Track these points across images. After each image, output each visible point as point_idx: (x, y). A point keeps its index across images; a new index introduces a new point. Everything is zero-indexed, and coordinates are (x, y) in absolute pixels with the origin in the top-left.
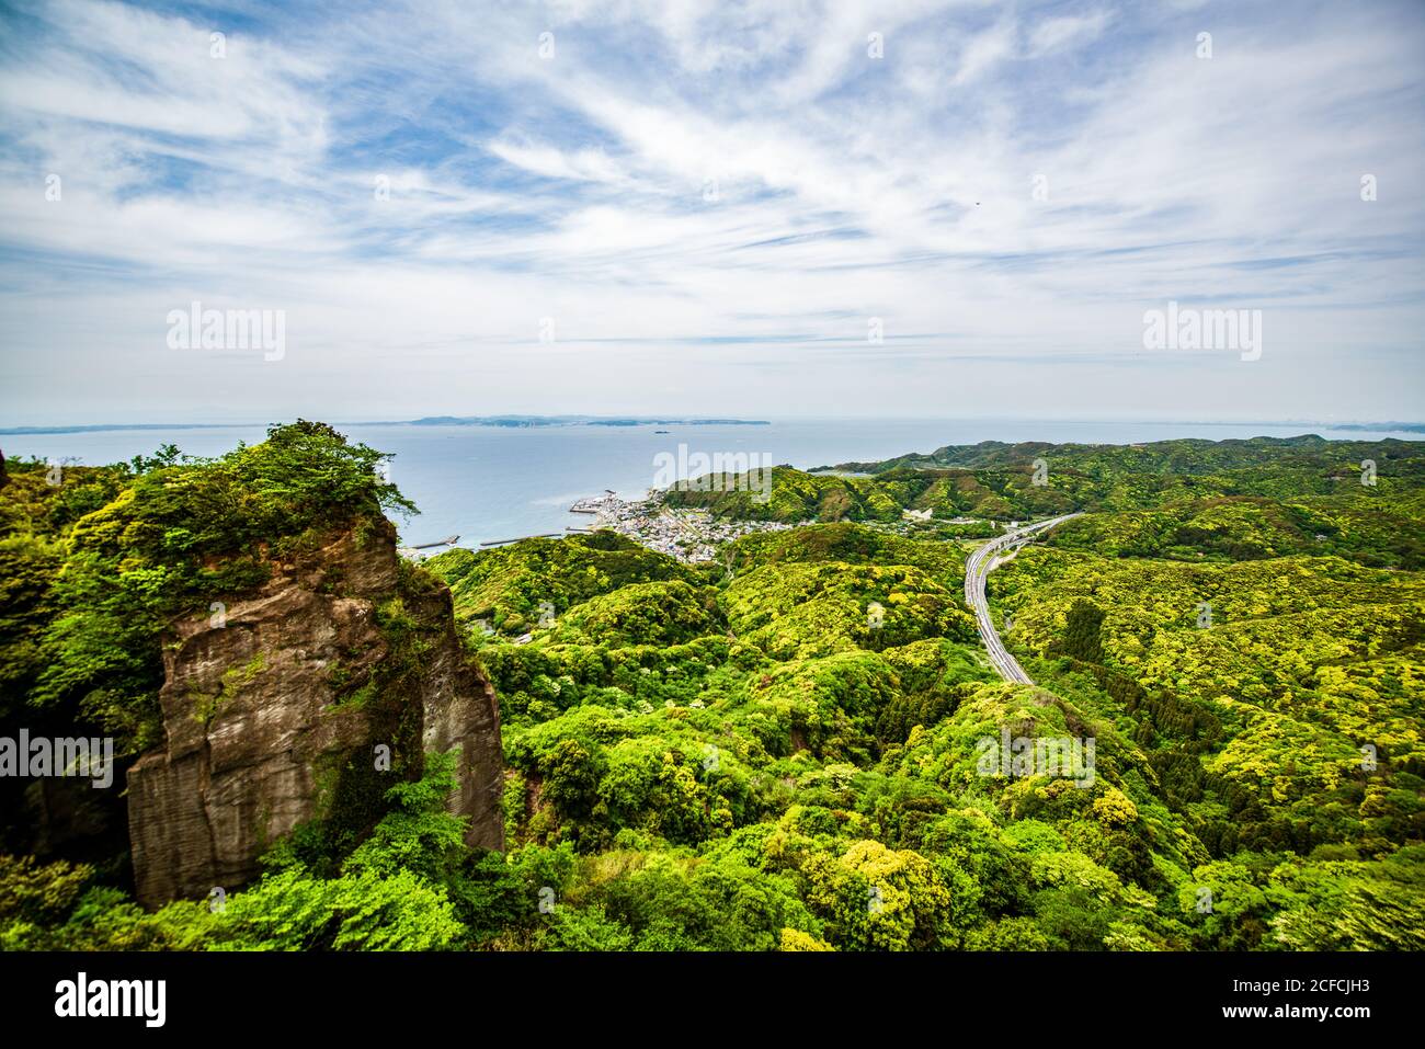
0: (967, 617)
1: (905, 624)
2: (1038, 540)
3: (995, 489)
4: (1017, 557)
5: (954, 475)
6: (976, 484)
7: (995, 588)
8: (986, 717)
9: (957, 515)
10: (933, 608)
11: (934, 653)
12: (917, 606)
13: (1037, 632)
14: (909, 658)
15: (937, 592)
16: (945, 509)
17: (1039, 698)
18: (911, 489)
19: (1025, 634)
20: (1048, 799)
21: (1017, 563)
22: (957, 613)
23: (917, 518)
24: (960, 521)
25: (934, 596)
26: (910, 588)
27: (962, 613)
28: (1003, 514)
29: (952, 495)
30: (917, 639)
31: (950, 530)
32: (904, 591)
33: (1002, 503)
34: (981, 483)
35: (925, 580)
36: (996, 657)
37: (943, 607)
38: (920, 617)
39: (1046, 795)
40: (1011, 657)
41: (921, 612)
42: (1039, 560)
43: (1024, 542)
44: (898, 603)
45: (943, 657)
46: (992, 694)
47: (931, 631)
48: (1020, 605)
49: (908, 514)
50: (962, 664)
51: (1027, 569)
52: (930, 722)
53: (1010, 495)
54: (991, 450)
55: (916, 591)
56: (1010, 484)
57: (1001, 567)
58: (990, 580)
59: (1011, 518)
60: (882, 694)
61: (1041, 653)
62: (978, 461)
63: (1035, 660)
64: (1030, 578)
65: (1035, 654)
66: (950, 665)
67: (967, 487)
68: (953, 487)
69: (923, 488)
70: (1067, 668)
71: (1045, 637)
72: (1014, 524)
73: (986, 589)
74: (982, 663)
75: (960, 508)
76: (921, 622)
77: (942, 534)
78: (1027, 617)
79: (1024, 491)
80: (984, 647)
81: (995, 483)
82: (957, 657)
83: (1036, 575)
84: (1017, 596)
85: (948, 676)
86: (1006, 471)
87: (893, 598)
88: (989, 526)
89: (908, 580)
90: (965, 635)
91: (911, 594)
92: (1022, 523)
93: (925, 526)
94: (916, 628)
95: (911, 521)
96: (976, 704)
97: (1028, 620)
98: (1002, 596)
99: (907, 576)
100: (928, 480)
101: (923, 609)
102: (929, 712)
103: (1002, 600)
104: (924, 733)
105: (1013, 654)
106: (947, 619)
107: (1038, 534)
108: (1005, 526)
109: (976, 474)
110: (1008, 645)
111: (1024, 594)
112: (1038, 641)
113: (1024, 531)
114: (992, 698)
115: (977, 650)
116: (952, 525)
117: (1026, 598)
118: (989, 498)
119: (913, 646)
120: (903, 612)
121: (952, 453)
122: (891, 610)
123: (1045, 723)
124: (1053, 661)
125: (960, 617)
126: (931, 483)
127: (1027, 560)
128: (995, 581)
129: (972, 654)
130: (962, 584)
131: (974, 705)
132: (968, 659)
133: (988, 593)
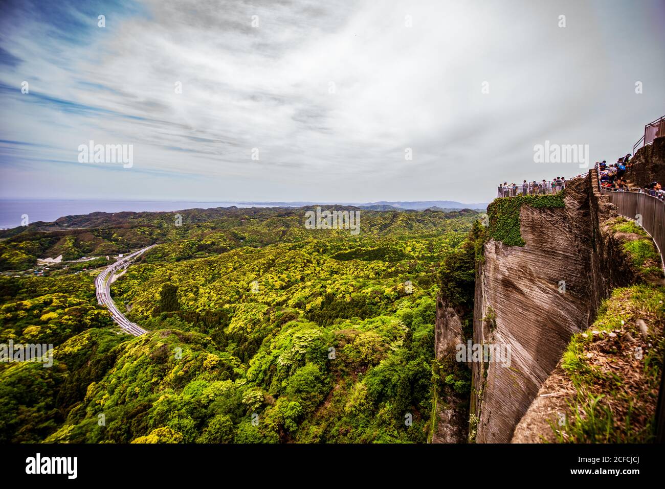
0: (103, 312)
1: (59, 331)
2: (136, 261)
3: (106, 238)
4: (127, 272)
5: (75, 233)
6: (94, 236)
7: (116, 291)
8: (139, 355)
9: (81, 257)
10: (79, 314)
11: (87, 339)
12: (67, 317)
13: (146, 306)
14: (68, 349)
15: (80, 304)
16: (73, 254)
17: (164, 334)
18: (42, 245)
19: (140, 309)
20: (184, 375)
21: (127, 275)
22: (96, 312)
23: (50, 263)
24: (84, 259)
25: (78, 307)
26: (58, 307)
27: (99, 311)
28: (113, 251)
29: (76, 245)
30: (70, 336)
31: (78, 266)
32: (54, 310)
33: (112, 246)
34: (97, 236)
35: (69, 299)
36: (126, 327)
37: (86, 311)
38: (70, 322)
39: (183, 373)
40: (134, 324)
41: (70, 319)
42: (140, 271)
43: (128, 264)
44: (50, 319)
45: (94, 339)
46: (137, 344)
47: (79, 328)
48: (133, 296)
49: (42, 262)
50: (109, 338)
51: (134, 277)
52: (98, 378)
53: (116, 240)
54: (99, 217)
55: (63, 308)
56: (115, 234)
57: (119, 279)
58: (112, 288)
59: (118, 252)
60: (55, 379)
61: (150, 316)
62: (91, 224)
63: (148, 320)
64: (136, 281)
65: (147, 317)
66: (99, 341)
67: (86, 239)
68: (76, 240)
69: (53, 243)
70: (165, 317)
71: (151, 307)
72: (121, 256)
73: (111, 293)
74: (118, 333)
75: (84, 252)
76: (71, 325)
77: (73, 269)
78: (140, 300)
79: (124, 237)
80: (117, 324)
81: (106, 235)
82: (104, 336)
83: (138, 279)
84: (130, 292)
85: (101, 348)
86: (112, 228)
87: (44, 317)
88: (106, 259)
89: (56, 302)
90: (105, 322)
91: (59, 311)
92: (125, 254)
93: (58, 267)
94: (68, 330)
95: (45, 266)
96: (129, 353)
97: (141, 302)
98: (121, 294)
99: (54, 300)
100: (56, 238)
101: (71, 317)
102: (97, 372)
103: (122, 297)
104: (97, 386)
105: (135, 322)
106: (90, 318)
107: (135, 258)
108: (116, 257)
109: (92, 231)
110: (131, 318)
111: (134, 290)
112: (147, 310)
113: (127, 258)
114: (138, 346)
115: (113, 327)
116: (79, 263)
117: (136, 291)
118: (103, 244)
119: (69, 341)
120: (55, 324)
121: (70, 220)
122: (45, 326)
123: (171, 344)
124: (157, 317)
125: (99, 314)
126: (59, 239)
127: (133, 272)
128: (116, 288)
129: (111, 330)
130: (94, 295)
131: (127, 354)
132: (111, 334)
133: (113, 295)
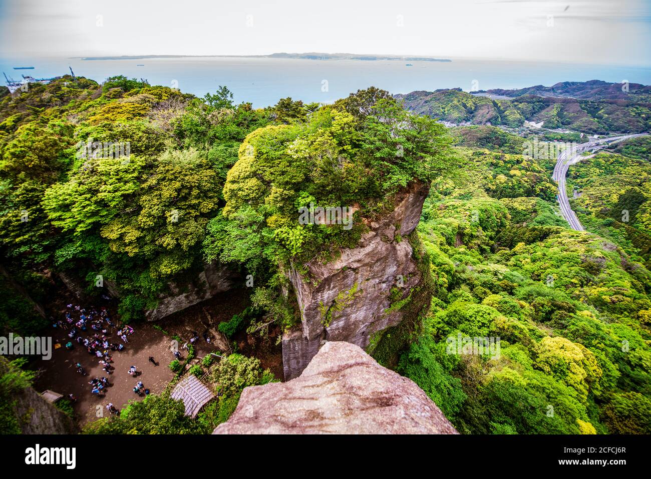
0: (553, 188)
1: (516, 187)
2: (609, 148)
3: (590, 113)
4: (593, 157)
5: (566, 102)
6: (580, 108)
7: (572, 173)
9: (558, 127)
10: (535, 181)
11: (532, 205)
12: (526, 179)
13: (596, 201)
14: (516, 205)
15: (539, 172)
16: (553, 123)
17: (606, 245)
18: (534, 109)
19: (587, 202)
20: (610, 303)
21: (592, 160)
22: (548, 185)
23: (532, 126)
24: (560, 131)
25: (537, 174)
26: (524, 168)
27: (551, 185)
28: (590, 129)
29: (560, 115)
30: (521, 195)
31: (552, 135)
32: (520, 170)
34: (582, 108)
35: (534, 165)
36: (564, 211)
37: (540, 180)
38: (526, 184)
39: (609, 300)
40: (573, 212)
41: (527, 182)
44: (515, 175)
45: (537, 208)
47: (529, 193)
48: (586, 184)
49: (527, 124)
50: (548, 214)
52: (529, 242)
53: (600, 117)
54: (595, 86)
55: (527, 170)
56: (602, 111)
57: (582, 162)
58: (570, 168)
59: (595, 132)
60: (502, 222)
61: (594, 214)
62: (582, 94)
63: (589, 217)
64: (598, 171)
65: (590, 213)
66: (539, 212)
67: (571, 110)
68: (562, 109)
69: (542, 108)
70: (609, 224)
71: (600, 206)
72: (595, 136)
73: (567, 173)
74: (556, 213)
75: (563, 123)
76: (525, 187)
77: (547, 138)
78: (591, 193)
79: (610, 116)
80: (558, 204)
81: (592, 109)
82: (546, 209)
84: (586, 179)
85: (538, 218)
86: (602, 102)
87: (512, 172)
88: (578, 136)
89: (524, 164)
90: (549, 196)
91: (523, 172)
92: (601, 136)
93: (536, 133)
94: (522, 190)
95: (528, 128)
98: (575, 178)
99: (524, 162)
100: (547, 103)
101: (528, 180)
102: (529, 237)
103: (575, 180)
104: (525, 247)
105: (576, 211)
106: (541, 187)
107: (610, 144)
108: (589, 137)
109: (581, 102)
110: (573, 205)
111: (591, 179)
112: (594, 207)
115: (554, 205)
116: (554, 133)
117: (592, 181)
118: (585, 119)
119: (519, 199)
120: (517, 180)
121: (566, 87)
122: (510, 179)
124: (601, 219)
125: (549, 187)
126: (548, 106)
128: (574, 169)
129: (552, 207)
130: (553, 168)
132: (551, 211)
133: (567, 175)
